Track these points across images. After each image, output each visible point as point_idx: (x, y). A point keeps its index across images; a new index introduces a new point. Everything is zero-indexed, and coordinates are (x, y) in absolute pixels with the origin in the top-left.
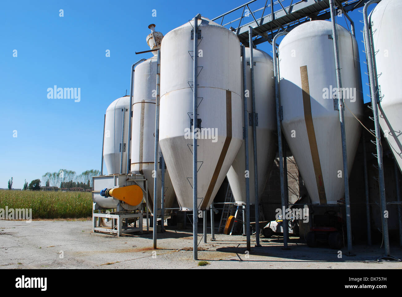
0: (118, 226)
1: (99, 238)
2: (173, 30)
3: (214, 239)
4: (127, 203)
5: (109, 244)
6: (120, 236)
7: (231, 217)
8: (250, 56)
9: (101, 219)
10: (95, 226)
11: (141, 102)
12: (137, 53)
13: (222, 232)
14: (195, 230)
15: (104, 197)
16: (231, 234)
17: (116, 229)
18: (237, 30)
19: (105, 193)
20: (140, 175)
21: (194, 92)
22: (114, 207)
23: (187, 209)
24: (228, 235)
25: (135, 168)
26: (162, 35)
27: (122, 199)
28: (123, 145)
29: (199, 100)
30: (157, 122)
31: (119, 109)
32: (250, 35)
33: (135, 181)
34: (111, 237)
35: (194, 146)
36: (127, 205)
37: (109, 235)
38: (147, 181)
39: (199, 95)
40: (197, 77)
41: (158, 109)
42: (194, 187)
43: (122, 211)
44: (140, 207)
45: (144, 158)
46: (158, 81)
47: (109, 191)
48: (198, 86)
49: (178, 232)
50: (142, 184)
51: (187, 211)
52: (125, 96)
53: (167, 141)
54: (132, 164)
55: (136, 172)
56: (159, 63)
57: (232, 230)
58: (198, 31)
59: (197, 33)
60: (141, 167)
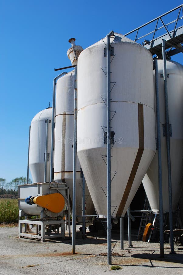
0: (42, 232)
1: (24, 243)
2: (88, 48)
3: (131, 246)
4: (50, 211)
5: (33, 249)
6: (44, 241)
7: (149, 225)
8: (164, 69)
9: (27, 225)
10: (21, 232)
11: (63, 114)
12: (55, 70)
13: (140, 239)
14: (109, 237)
15: (29, 204)
16: (149, 241)
17: (40, 235)
18: (151, 43)
19: (30, 201)
20: (62, 183)
21: (107, 106)
22: (38, 214)
23: (103, 217)
24: (146, 243)
25: (57, 177)
26: (82, 48)
27: (45, 206)
28: (47, 155)
29: (112, 114)
30: (75, 134)
31: (42, 120)
32: (163, 47)
33: (58, 190)
34: (35, 243)
35: (107, 158)
36: (50, 212)
37: (34, 241)
38: (68, 189)
39: (113, 109)
40: (110, 92)
41: (76, 122)
42: (107, 196)
43: (46, 217)
44: (63, 214)
45: (66, 167)
46: (75, 96)
47: (33, 199)
48: (111, 101)
49: (98, 238)
50: (64, 193)
51: (103, 218)
52: (48, 108)
53: (84, 152)
54: (55, 173)
55: (59, 181)
56: (76, 78)
57: (150, 238)
58: (111, 49)
59: (110, 50)
60: (63, 176)
